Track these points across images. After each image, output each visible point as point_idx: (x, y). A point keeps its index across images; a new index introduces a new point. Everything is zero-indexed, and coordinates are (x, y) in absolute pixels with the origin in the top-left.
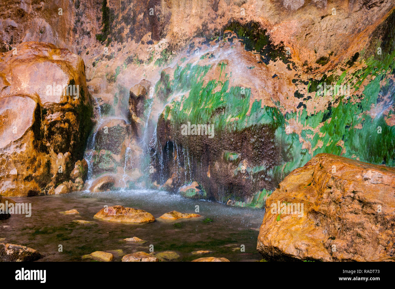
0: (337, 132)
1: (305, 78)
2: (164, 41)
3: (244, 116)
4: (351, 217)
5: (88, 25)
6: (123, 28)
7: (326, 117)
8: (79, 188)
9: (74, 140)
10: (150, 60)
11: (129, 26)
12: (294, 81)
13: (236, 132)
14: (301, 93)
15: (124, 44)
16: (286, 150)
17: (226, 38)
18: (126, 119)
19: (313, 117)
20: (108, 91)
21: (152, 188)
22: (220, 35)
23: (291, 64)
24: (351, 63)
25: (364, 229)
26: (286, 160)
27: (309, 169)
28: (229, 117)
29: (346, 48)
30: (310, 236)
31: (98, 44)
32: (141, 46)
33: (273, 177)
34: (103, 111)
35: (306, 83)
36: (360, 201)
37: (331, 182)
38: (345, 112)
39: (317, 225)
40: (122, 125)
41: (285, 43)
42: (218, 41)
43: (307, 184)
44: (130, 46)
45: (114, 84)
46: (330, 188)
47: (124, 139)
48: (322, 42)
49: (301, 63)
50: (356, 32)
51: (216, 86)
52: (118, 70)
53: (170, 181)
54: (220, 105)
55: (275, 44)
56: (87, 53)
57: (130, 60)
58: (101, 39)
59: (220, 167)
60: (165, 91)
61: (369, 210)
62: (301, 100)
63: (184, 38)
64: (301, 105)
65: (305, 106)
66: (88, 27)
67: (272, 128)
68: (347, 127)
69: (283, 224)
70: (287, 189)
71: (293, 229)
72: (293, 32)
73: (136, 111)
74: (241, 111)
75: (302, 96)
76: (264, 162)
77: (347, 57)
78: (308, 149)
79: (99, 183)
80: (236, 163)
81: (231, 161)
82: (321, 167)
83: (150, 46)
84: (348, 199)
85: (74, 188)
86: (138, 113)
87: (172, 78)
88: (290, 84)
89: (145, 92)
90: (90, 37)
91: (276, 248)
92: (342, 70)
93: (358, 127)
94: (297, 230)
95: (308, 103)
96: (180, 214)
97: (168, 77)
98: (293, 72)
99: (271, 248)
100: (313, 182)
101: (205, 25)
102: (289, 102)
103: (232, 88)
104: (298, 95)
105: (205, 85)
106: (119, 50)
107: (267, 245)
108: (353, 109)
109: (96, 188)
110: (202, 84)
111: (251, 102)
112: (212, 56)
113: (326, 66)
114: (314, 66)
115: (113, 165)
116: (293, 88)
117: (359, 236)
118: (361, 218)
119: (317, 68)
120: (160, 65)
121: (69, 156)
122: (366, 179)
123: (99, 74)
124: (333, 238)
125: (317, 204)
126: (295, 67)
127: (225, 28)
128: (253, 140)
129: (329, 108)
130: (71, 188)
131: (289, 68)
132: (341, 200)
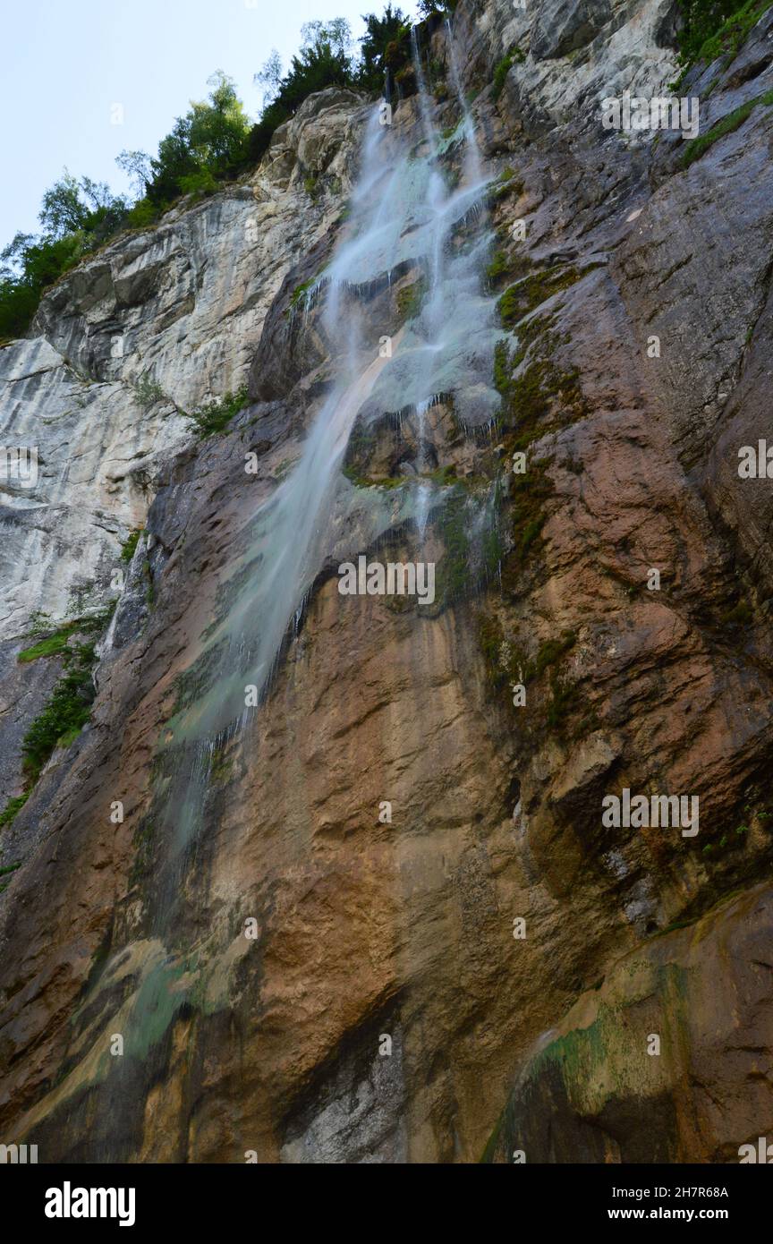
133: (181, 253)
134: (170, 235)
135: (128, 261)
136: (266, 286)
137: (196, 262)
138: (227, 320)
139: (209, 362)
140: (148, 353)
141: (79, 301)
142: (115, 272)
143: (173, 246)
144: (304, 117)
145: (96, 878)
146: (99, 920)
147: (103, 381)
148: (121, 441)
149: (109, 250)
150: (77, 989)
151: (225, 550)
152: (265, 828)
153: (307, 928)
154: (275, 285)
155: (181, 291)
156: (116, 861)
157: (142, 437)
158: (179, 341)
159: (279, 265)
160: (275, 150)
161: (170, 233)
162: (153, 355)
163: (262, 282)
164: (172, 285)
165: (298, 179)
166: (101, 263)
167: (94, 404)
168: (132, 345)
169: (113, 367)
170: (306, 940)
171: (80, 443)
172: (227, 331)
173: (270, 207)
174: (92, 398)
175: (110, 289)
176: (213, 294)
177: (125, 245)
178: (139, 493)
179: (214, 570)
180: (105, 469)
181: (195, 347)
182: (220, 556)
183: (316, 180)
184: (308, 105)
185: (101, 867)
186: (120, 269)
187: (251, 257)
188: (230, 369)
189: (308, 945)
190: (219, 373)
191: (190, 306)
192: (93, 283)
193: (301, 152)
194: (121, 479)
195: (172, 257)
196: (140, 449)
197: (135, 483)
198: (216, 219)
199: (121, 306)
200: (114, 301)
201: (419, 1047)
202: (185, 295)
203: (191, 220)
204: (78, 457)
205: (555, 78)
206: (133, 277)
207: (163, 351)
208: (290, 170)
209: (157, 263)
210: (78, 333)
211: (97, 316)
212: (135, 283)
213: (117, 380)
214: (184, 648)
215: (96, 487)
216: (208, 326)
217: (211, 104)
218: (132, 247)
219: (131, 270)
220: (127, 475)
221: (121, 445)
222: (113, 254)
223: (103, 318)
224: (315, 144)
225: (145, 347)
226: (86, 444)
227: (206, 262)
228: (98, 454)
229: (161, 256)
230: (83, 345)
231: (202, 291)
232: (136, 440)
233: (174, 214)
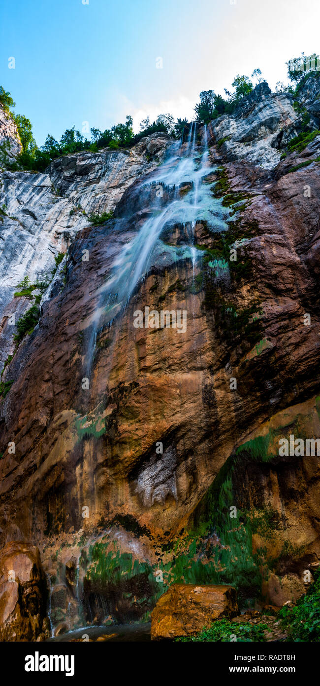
0: (180, 572)
1: (159, 544)
2: (81, 530)
3: (131, 570)
4: (191, 611)
5: (39, 525)
6: (58, 525)
7: (173, 564)
8: (48, 636)
9: (40, 605)
10: (74, 543)
11: (61, 524)
12: (154, 546)
13: (127, 581)
14: (159, 552)
15: (59, 535)
16: (155, 586)
17: (115, 525)
18: (65, 585)
19: (166, 566)
20: (53, 568)
21: (88, 625)
22: (111, 524)
23: (151, 537)
24: (181, 534)
25: (198, 616)
26: (157, 592)
27: (169, 594)
28: (123, 572)
29: (178, 526)
30: (175, 626)
31: (45, 537)
32: (69, 535)
33: (151, 603)
34: (52, 582)
35: (160, 547)
36: (195, 603)
37: (181, 597)
38: (182, 560)
39: (177, 620)
40: (64, 589)
41: (147, 526)
42: (110, 528)
43: (169, 601)
44: (63, 536)
45: (56, 563)
46: (180, 600)
47: (66, 597)
48: (165, 523)
49: (156, 536)
50: (181, 517)
51: (113, 555)
52: (58, 552)
53: (96, 619)
54: (117, 566)
55: (142, 526)
56: (40, 544)
57: (63, 545)
58: (47, 533)
59: (122, 603)
60: (85, 562)
61: (199, 606)
62: (159, 557)
63: (92, 527)
64: (159, 559)
65: (162, 560)
66: (39, 526)
67: (146, 575)
68: (184, 568)
69: (161, 624)
70: (161, 605)
71: (167, 624)
72: (150, 519)
73: (70, 578)
74: (129, 568)
75: (159, 554)
76: (145, 595)
77: (178, 531)
78: (167, 584)
79: (58, 629)
80: (130, 599)
81: (128, 598)
82: (175, 590)
83: (74, 534)
84: (189, 603)
85: (46, 637)
86: (72, 579)
87: (88, 553)
88: (152, 548)
89: (74, 565)
90: (40, 533)
91: (161, 636)
92: (177, 538)
93: (189, 567)
94: (169, 625)
95: (163, 558)
96: (106, 636)
97: (85, 553)
98: (153, 541)
99: (158, 637)
100: (172, 599)
101: (102, 519)
102: (153, 559)
103: (122, 555)
104: (157, 554)
105: (107, 555)
106: (57, 539)
107: (156, 636)
108: (186, 558)
109: (57, 633)
110: (105, 554)
111: (133, 562)
112: (109, 537)
113: (169, 536)
114: (163, 536)
115: (63, 616)
116: (154, 551)
117: (196, 619)
118: (196, 611)
119: (165, 538)
120: (80, 546)
121: (39, 616)
122: (196, 592)
123: (47, 557)
124: (186, 624)
125: (176, 609)
126: (153, 539)
127: (114, 519)
128: (137, 584)
129: (174, 559)
130: (44, 637)
131: (150, 539)
132: (186, 604)
133: (101, 163)
134: (99, 157)
135: (83, 160)
136: (126, 182)
137: (105, 167)
138: (110, 189)
139: (100, 201)
140: (80, 192)
141: (63, 167)
142: (78, 162)
143: (99, 160)
144: (152, 137)
145: (45, 386)
146: (48, 402)
147: (62, 197)
148: (64, 220)
149: (79, 154)
150: (42, 430)
151: (101, 263)
152: (117, 367)
153: (137, 405)
154: (130, 183)
155: (97, 175)
156: (54, 378)
157: (71, 220)
158: (92, 191)
159: (133, 177)
160: (140, 144)
161: (99, 156)
162: (82, 193)
163: (125, 181)
164: (94, 173)
165: (145, 154)
166: (75, 157)
167: (58, 203)
168: (75, 188)
169: (67, 193)
170: (137, 409)
171: (50, 216)
172: (109, 193)
173: (134, 159)
174: (57, 201)
175: (75, 166)
176: (108, 179)
177: (85, 154)
178: (65, 241)
179: (96, 270)
180: (55, 228)
181: (97, 195)
182: (99, 265)
183: (151, 156)
184: (155, 134)
185: (47, 381)
186: (80, 161)
187: (123, 172)
188: (107, 205)
189: (137, 411)
190: (102, 206)
191: (98, 181)
192: (70, 163)
193: (148, 147)
194: (60, 234)
195: (97, 164)
196: (69, 225)
197: (65, 237)
198: (115, 157)
199: (75, 173)
200: (74, 171)
201: (183, 448)
202: (98, 177)
203: (107, 154)
204: (48, 221)
205: (239, 147)
206: (83, 165)
207: (86, 192)
208: (143, 151)
209: (92, 163)
210: (59, 177)
211: (67, 174)
212: (83, 167)
213: (67, 198)
214: (81, 297)
215: (51, 234)
216: (103, 189)
217: (125, 124)
218: (86, 156)
219: (83, 163)
220: (63, 232)
221: (63, 221)
222: (79, 156)
223: (69, 175)
224: (154, 145)
225: (80, 189)
226: (52, 217)
227: (108, 169)
228: (55, 222)
229: (94, 162)
230: (59, 182)
231: (104, 178)
232: (69, 221)
233: (102, 151)
